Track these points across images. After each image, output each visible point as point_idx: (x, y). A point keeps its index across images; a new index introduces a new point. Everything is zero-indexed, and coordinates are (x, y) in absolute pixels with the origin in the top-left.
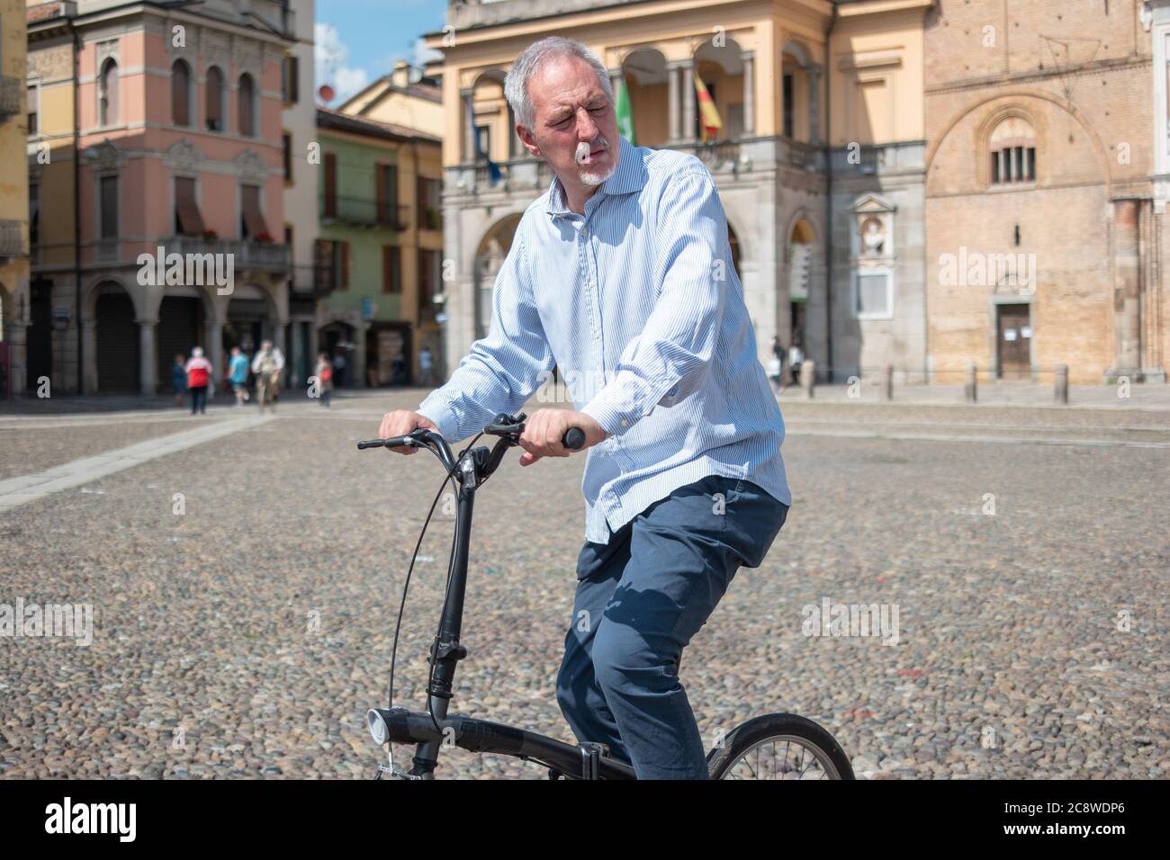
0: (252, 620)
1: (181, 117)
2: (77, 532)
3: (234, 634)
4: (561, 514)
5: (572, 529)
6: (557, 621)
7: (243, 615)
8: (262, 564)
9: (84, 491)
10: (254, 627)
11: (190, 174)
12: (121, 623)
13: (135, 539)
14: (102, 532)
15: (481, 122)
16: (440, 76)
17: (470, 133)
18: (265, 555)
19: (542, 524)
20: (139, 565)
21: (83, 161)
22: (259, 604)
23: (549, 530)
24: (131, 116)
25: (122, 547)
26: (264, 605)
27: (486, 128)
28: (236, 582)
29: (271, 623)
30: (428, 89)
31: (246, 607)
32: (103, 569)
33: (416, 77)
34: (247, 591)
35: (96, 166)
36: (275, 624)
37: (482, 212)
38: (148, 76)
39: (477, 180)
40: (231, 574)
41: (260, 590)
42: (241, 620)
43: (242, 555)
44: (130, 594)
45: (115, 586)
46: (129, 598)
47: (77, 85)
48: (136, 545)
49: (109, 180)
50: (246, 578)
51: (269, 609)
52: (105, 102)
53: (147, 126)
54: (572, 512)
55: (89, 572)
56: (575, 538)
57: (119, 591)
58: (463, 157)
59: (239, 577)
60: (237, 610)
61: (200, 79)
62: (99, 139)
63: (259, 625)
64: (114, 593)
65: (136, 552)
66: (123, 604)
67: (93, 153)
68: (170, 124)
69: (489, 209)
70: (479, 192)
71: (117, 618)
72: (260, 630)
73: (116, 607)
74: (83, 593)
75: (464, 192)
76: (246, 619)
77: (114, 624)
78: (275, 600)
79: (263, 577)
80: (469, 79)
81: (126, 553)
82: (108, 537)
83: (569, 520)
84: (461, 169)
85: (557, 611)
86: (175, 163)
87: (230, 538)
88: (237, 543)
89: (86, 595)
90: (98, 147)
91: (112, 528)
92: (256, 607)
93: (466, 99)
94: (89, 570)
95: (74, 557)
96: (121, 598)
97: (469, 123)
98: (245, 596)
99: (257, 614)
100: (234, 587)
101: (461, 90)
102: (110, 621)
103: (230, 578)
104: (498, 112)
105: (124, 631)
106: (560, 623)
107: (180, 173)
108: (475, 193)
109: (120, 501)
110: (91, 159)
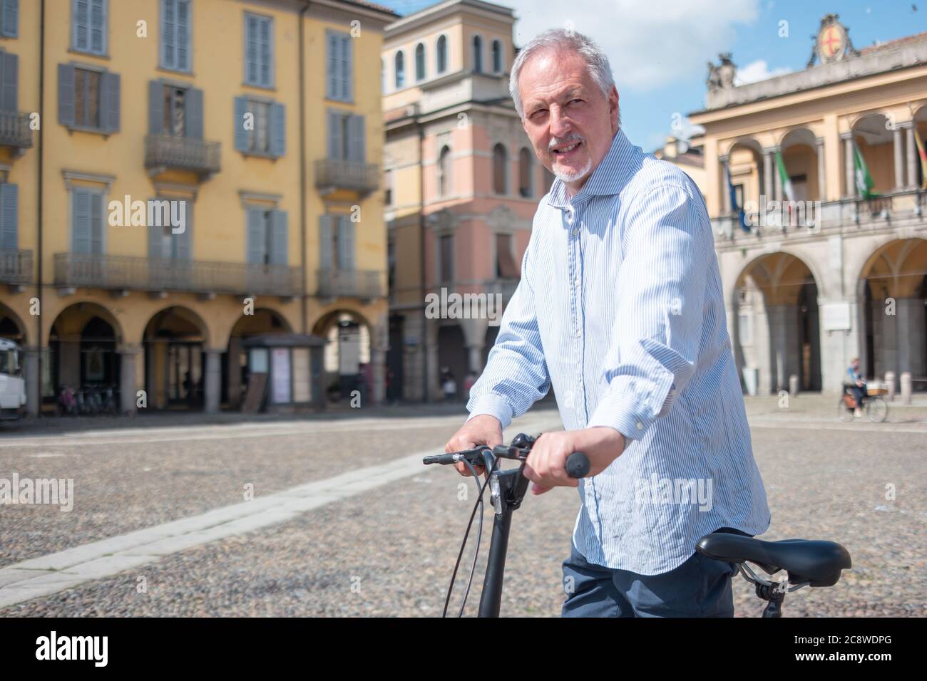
0: (533, 596)
1: (500, 187)
2: (405, 514)
3: (517, 608)
4: (805, 505)
5: (814, 520)
6: (799, 606)
7: (525, 591)
8: (547, 545)
9: (416, 480)
10: (533, 602)
11: (506, 231)
12: (426, 594)
13: (449, 521)
14: (424, 514)
15: (735, 181)
16: (702, 147)
17: (727, 190)
18: (551, 537)
19: (788, 514)
20: (447, 543)
21: (427, 225)
22: (540, 581)
23: (795, 520)
24: (462, 188)
25: (437, 527)
26: (545, 582)
27: (741, 186)
28: (524, 560)
29: (548, 599)
30: (693, 158)
31: (530, 583)
32: (420, 546)
33: (683, 149)
34: (531, 569)
35: (436, 228)
36: (552, 600)
37: (739, 253)
38: (476, 158)
39: (734, 228)
40: (521, 553)
41: (543, 568)
42: (523, 595)
43: (532, 537)
44: (438, 568)
45: (427, 561)
46: (436, 572)
47: (422, 167)
48: (449, 526)
49: (446, 238)
50: (533, 558)
51: (548, 586)
52: (442, 179)
53: (475, 196)
54: (814, 504)
55: (409, 548)
56: (817, 528)
57: (430, 565)
58: (722, 209)
59: (527, 556)
60: (522, 585)
61: (513, 158)
62: (438, 207)
63: (538, 601)
64: (425, 566)
65: (448, 532)
66: (430, 578)
67: (434, 218)
68: (491, 193)
69: (744, 252)
70: (736, 238)
71: (423, 590)
72: (539, 605)
73: (424, 580)
74: (401, 566)
75: (724, 237)
76: (529, 594)
77: (420, 595)
78: (554, 578)
79: (547, 557)
80: (725, 147)
81: (440, 532)
82: (428, 519)
83: (812, 512)
84: (720, 219)
85: (799, 596)
86: (496, 223)
87: (524, 521)
88: (528, 526)
89: (404, 568)
90: (439, 213)
91: (431, 511)
92: (538, 584)
93: (723, 163)
94: (408, 546)
95: (399, 535)
96: (430, 572)
97: (726, 183)
98: (530, 573)
99: (538, 590)
100: (522, 565)
101: (719, 157)
102: (417, 593)
103: (520, 556)
104: (750, 173)
105: (427, 601)
106: (802, 607)
107: (500, 231)
108: (732, 238)
109: (442, 489)
110: (433, 223)
